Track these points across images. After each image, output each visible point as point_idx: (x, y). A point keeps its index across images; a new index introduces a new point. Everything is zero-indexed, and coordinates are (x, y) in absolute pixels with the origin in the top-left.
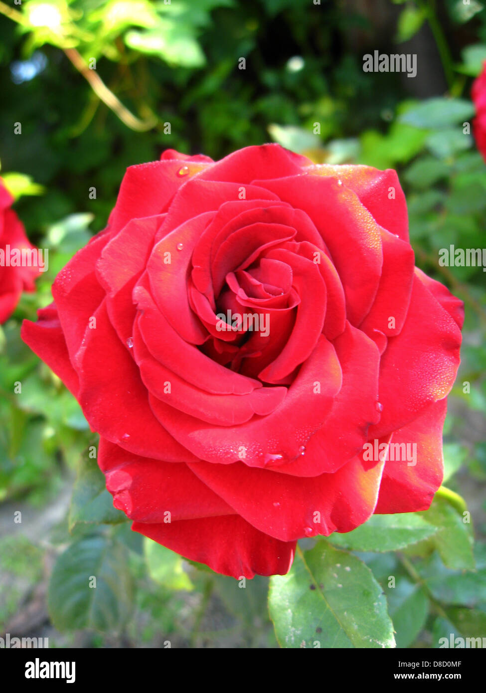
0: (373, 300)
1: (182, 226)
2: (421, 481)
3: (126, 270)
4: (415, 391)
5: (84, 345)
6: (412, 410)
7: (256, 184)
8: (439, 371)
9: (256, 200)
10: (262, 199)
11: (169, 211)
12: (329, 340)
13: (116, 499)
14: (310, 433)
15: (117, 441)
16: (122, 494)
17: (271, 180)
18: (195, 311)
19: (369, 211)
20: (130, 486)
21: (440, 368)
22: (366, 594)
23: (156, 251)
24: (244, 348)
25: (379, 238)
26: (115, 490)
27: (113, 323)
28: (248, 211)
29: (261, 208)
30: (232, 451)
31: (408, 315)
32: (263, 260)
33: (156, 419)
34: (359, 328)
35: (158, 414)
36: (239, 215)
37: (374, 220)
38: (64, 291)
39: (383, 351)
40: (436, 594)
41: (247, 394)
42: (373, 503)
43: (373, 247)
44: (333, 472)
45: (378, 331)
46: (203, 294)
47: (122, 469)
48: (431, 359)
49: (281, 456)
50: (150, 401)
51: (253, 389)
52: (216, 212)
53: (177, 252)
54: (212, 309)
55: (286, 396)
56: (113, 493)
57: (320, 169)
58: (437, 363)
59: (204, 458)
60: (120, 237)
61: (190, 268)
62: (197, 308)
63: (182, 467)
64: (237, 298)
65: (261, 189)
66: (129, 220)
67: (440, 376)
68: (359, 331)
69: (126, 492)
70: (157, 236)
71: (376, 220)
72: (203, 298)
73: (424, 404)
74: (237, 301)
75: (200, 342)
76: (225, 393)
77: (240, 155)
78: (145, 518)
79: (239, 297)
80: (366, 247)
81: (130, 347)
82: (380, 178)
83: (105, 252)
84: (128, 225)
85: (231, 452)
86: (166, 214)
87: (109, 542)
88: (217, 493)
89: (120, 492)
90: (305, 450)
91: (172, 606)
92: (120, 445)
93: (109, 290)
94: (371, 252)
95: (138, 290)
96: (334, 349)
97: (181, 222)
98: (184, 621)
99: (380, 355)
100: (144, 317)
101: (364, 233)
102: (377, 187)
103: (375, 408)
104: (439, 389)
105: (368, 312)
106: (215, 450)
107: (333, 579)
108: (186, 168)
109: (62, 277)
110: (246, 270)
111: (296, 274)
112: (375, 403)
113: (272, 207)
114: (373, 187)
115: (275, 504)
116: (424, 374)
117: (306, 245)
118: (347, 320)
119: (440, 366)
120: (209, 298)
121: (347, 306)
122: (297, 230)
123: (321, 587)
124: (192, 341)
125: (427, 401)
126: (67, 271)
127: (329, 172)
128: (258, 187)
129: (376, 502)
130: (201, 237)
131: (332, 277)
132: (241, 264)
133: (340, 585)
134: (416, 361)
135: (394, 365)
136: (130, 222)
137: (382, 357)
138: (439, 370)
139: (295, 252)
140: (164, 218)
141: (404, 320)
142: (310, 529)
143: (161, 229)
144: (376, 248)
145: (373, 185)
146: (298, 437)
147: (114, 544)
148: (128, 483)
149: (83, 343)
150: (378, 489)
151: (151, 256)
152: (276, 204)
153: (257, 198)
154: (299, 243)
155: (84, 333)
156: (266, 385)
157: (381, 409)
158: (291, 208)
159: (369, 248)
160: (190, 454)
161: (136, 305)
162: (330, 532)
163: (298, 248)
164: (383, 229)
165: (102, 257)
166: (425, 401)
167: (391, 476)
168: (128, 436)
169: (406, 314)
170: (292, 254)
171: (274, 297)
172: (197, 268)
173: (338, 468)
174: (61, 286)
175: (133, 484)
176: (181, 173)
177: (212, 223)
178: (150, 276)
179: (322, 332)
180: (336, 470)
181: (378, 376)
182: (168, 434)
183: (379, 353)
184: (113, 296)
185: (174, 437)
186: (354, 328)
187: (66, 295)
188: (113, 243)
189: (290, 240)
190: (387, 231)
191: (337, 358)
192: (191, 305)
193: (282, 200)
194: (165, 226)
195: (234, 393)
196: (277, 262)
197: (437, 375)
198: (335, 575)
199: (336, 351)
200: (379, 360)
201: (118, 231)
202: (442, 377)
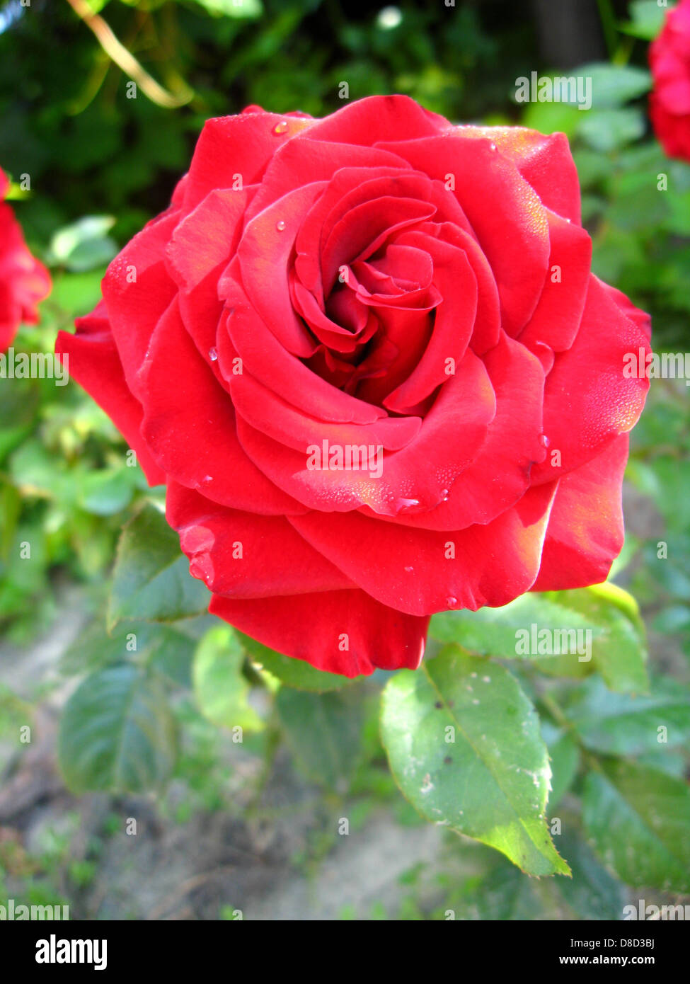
0: (537, 303)
1: (282, 199)
2: (594, 545)
3: (205, 258)
4: (591, 421)
5: (149, 358)
6: (587, 446)
7: (380, 147)
8: (623, 397)
9: (380, 168)
10: (388, 166)
11: (264, 180)
12: (478, 356)
13: (194, 565)
14: (455, 472)
15: (196, 485)
16: (201, 558)
17: (401, 143)
18: (300, 314)
19: (532, 186)
20: (211, 547)
21: (624, 393)
22: (511, 712)
23: (249, 230)
24: (362, 368)
25: (546, 221)
26: (193, 552)
27: (189, 329)
28: (371, 181)
29: (389, 177)
30: (353, 493)
31: (582, 323)
32: (392, 248)
33: (247, 456)
34: (518, 339)
35: (249, 449)
36: (359, 186)
37: (538, 197)
38: (119, 288)
39: (548, 371)
40: (589, 742)
41: (369, 424)
42: (536, 569)
43: (538, 232)
44: (485, 524)
45: (543, 344)
46: (311, 292)
47: (202, 525)
48: (611, 381)
49: (417, 502)
50: (240, 433)
51: (377, 417)
52: (327, 182)
53: (277, 233)
54: (322, 311)
55: (421, 427)
56: (190, 556)
57: (464, 131)
58: (620, 387)
59: (314, 506)
60: (197, 214)
61: (293, 256)
62: (303, 308)
63: (281, 521)
64: (357, 296)
65: (388, 153)
66: (209, 192)
67: (625, 403)
68: (518, 344)
69: (207, 556)
70: (247, 213)
71: (541, 197)
72: (310, 296)
73: (603, 437)
74: (358, 300)
75: (308, 354)
76: (342, 420)
77: (358, 108)
78: (231, 591)
79: (360, 294)
80: (528, 232)
81: (213, 359)
82: (545, 145)
83: (178, 233)
84: (208, 197)
85: (353, 495)
86: (259, 185)
87: (141, 672)
88: (327, 557)
89: (199, 554)
90: (448, 495)
91: (218, 775)
92: (198, 491)
93: (184, 283)
94: (535, 239)
95: (224, 282)
96: (484, 366)
97: (281, 195)
98: (234, 795)
99: (544, 375)
100: (234, 317)
101: (525, 214)
102: (541, 156)
103: (540, 443)
104: (623, 419)
105: (529, 319)
106: (329, 493)
107: (465, 692)
108: (285, 124)
109: (116, 268)
110: (368, 261)
111: (437, 265)
112: (539, 437)
113: (401, 176)
114: (536, 156)
115: (406, 569)
116: (603, 400)
117: (449, 225)
118: (502, 329)
119: (624, 390)
120: (318, 298)
121: (501, 311)
122: (437, 207)
123: (450, 704)
124: (298, 353)
125: (607, 434)
126: (122, 261)
127: (475, 135)
128: (383, 151)
129: (539, 567)
130: (308, 214)
131: (483, 271)
132: (359, 254)
133: (476, 702)
134: (593, 383)
135: (563, 389)
136: (211, 193)
137: (547, 379)
138: (623, 395)
139: (434, 236)
140: (256, 190)
141: (577, 330)
142: (455, 600)
143: (253, 204)
144: (542, 234)
145: (535, 153)
146: (439, 478)
147: (149, 674)
148: (211, 543)
149: (147, 355)
150: (541, 552)
151: (243, 237)
152: (408, 173)
153: (381, 164)
154: (440, 224)
155: (148, 343)
156: (393, 415)
157: (546, 445)
158: (427, 179)
159: (533, 233)
160: (293, 503)
161: (224, 302)
162: (479, 607)
163: (438, 230)
164: (549, 210)
165: (174, 239)
166: (605, 434)
167: (556, 538)
168: (210, 478)
169: (579, 322)
170: (431, 238)
171: (408, 292)
172: (303, 256)
173: (492, 519)
174: (114, 280)
175: (215, 545)
176: (278, 130)
177: (323, 196)
178: (242, 263)
179: (470, 346)
180: (489, 521)
181: (542, 403)
182: (264, 477)
183: (543, 373)
184: (188, 292)
185: (273, 481)
186: (510, 339)
187: (121, 292)
188: (187, 221)
189: (428, 220)
190: (554, 213)
191: (489, 379)
192: (295, 305)
193: (415, 168)
194: (257, 199)
195: (355, 422)
196: (410, 248)
197: (620, 401)
198: (470, 688)
199: (487, 369)
200: (544, 383)
201: (193, 207)
202: (627, 404)
